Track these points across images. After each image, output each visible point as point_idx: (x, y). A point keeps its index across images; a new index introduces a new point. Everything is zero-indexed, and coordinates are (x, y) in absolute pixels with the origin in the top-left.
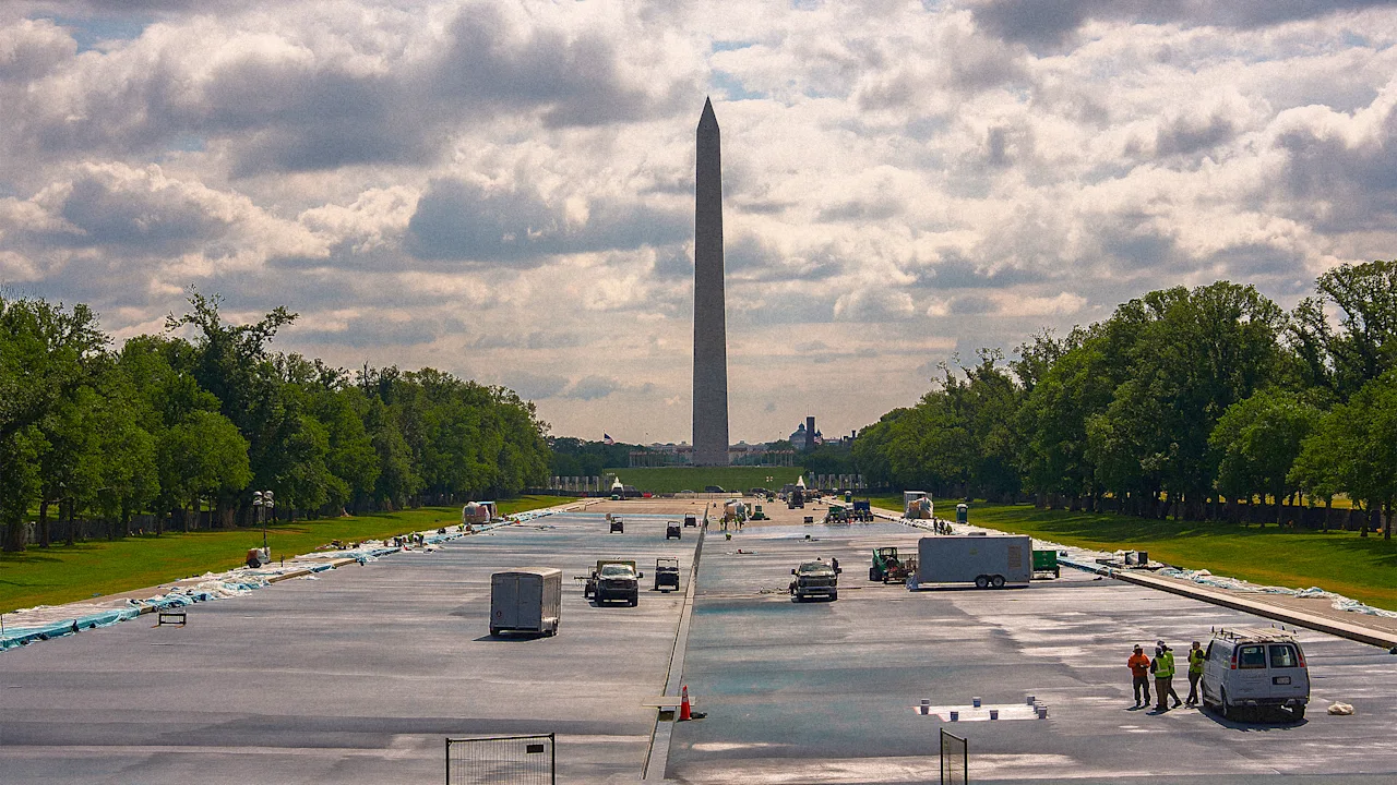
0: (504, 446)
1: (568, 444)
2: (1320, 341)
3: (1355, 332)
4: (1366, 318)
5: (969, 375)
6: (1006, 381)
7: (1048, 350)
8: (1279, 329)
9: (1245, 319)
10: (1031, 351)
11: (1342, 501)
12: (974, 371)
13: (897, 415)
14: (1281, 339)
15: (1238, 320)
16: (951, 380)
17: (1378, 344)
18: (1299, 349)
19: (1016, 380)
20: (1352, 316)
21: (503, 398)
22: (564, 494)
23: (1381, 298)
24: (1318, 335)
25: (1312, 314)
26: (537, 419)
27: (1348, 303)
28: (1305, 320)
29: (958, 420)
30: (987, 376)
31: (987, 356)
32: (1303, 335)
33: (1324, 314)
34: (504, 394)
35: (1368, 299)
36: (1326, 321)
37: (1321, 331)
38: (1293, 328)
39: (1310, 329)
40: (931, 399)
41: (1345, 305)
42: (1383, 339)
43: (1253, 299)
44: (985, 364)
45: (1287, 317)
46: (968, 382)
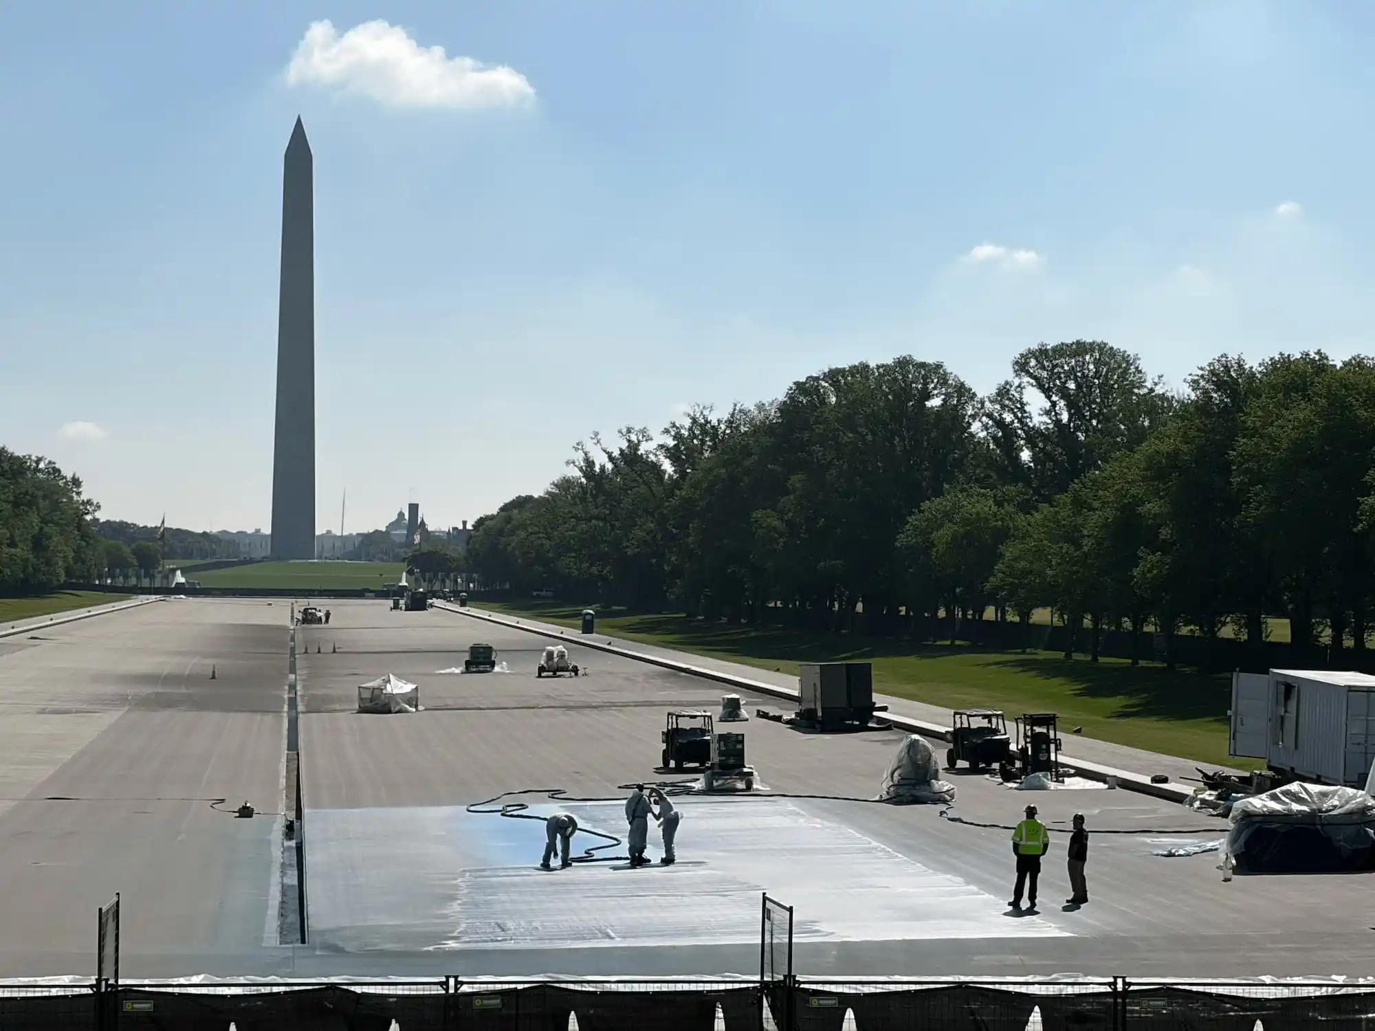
0: (41, 529)
1: (120, 529)
2: (1019, 431)
3: (1058, 422)
4: (1069, 406)
5: (611, 458)
6: (656, 468)
7: (704, 432)
8: (974, 417)
9: (935, 402)
10: (685, 433)
11: (1042, 616)
12: (616, 453)
13: (521, 503)
14: (976, 427)
15: (926, 403)
16: (590, 463)
17: (1082, 437)
18: (995, 438)
19: (668, 466)
20: (1054, 404)
21: (40, 471)
22: (113, 589)
23: (1084, 384)
24: (1016, 424)
25: (1010, 399)
26: (84, 497)
27: (1049, 389)
28: (1003, 407)
29: (596, 512)
30: (631, 459)
31: (634, 438)
32: (1000, 423)
33: (1025, 400)
34: (42, 465)
35: (1072, 385)
36: (1026, 408)
37: (1020, 421)
38: (990, 416)
39: (1008, 417)
40: (565, 485)
41: (1047, 392)
42: (1086, 431)
43: (944, 380)
44: (629, 447)
45: (982, 403)
46: (609, 466)
